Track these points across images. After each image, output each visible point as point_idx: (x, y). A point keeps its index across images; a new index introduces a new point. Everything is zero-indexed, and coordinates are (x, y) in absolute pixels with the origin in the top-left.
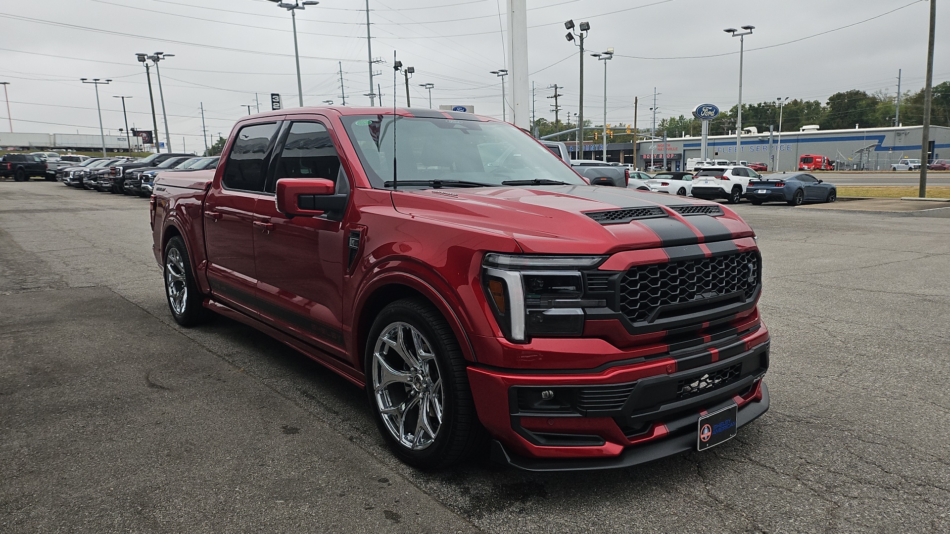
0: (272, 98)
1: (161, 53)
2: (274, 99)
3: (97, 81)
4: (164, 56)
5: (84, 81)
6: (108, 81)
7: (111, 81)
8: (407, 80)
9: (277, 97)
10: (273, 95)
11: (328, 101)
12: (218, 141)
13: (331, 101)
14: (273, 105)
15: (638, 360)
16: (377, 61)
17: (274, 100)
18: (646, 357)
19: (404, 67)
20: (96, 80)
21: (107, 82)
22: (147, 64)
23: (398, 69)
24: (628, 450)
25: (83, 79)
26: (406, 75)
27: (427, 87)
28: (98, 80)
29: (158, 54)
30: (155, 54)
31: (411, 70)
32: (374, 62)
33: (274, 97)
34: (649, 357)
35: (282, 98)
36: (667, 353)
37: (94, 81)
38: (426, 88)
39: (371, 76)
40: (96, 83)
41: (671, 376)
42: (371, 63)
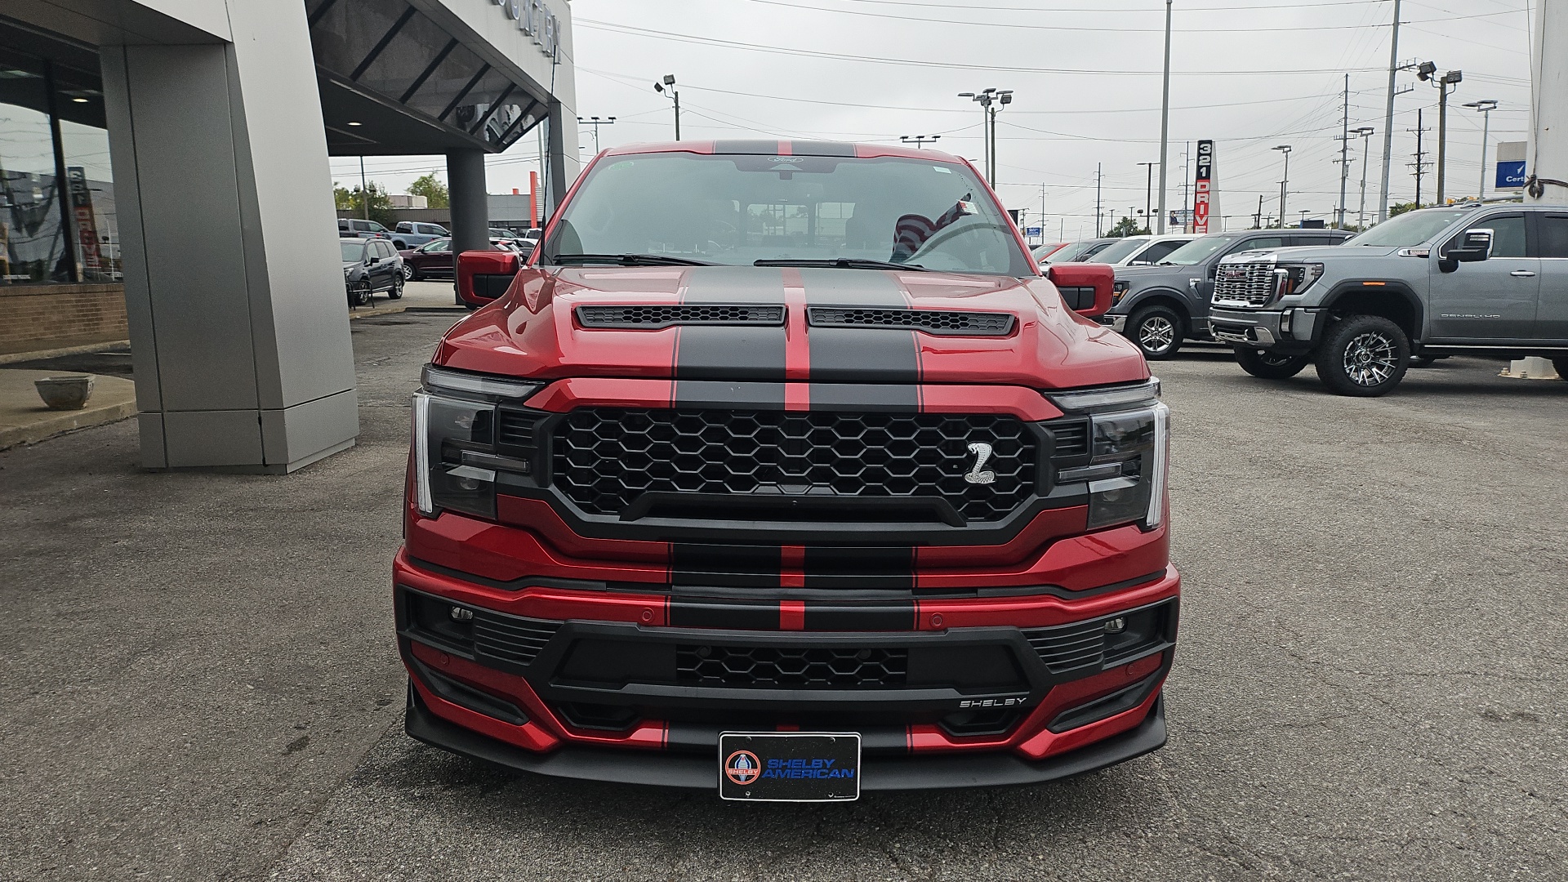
0: (1199, 149)
1: (993, 91)
2: (1203, 149)
3: (921, 139)
4: (997, 93)
5: (905, 140)
6: (935, 137)
7: (939, 137)
8: (1443, 97)
9: (1209, 145)
10: (1200, 143)
11: (1280, 148)
12: (1119, 223)
13: (1286, 147)
14: (1199, 160)
15: (588, 586)
16: (1408, 66)
17: (1201, 151)
18: (610, 584)
19: (1438, 75)
20: (919, 137)
21: (934, 139)
22: (993, 109)
23: (1428, 78)
24: (564, 749)
25: (903, 138)
26: (1443, 89)
27: (1481, 107)
28: (923, 137)
29: (988, 91)
30: (984, 92)
31: (1454, 78)
32: (1400, 69)
33: (1202, 146)
34: (616, 585)
35: (1217, 146)
36: (668, 586)
37: (918, 139)
38: (1479, 110)
39: (1392, 95)
40: (919, 142)
41: (642, 630)
42: (1394, 70)
